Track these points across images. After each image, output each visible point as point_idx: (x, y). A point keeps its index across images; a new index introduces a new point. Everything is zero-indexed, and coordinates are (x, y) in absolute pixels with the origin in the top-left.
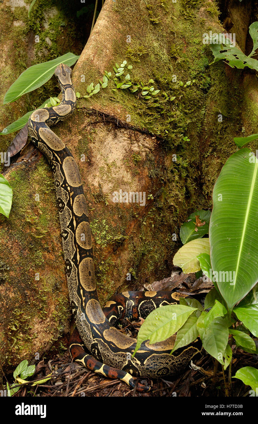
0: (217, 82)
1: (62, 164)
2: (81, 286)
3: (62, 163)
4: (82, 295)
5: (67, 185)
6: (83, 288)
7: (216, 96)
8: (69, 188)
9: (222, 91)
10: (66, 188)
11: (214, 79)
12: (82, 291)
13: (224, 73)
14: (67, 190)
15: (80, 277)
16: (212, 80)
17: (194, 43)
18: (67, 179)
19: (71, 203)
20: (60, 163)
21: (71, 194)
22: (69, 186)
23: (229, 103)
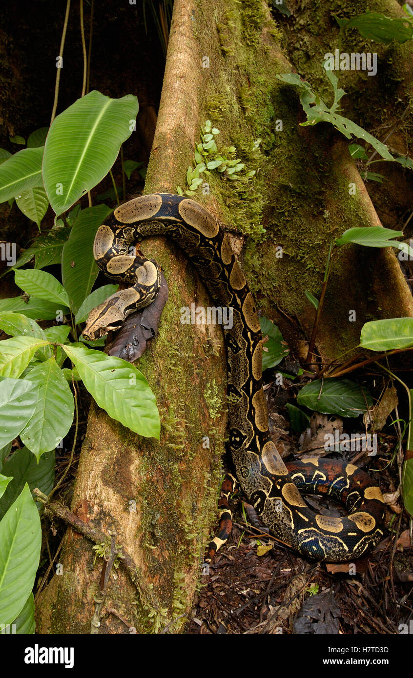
0: (284, 142)
1: (183, 220)
2: (248, 328)
3: (181, 218)
4: (250, 337)
5: (207, 240)
6: (250, 331)
7: (281, 162)
8: (211, 243)
9: (291, 155)
10: (207, 244)
11: (280, 137)
12: (249, 334)
13: (297, 131)
14: (211, 246)
15: (246, 320)
16: (278, 138)
17: (259, 82)
18: (204, 234)
19: (219, 256)
20: (179, 222)
21: (216, 247)
22: (210, 239)
23: (302, 175)
